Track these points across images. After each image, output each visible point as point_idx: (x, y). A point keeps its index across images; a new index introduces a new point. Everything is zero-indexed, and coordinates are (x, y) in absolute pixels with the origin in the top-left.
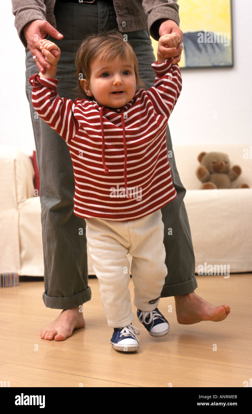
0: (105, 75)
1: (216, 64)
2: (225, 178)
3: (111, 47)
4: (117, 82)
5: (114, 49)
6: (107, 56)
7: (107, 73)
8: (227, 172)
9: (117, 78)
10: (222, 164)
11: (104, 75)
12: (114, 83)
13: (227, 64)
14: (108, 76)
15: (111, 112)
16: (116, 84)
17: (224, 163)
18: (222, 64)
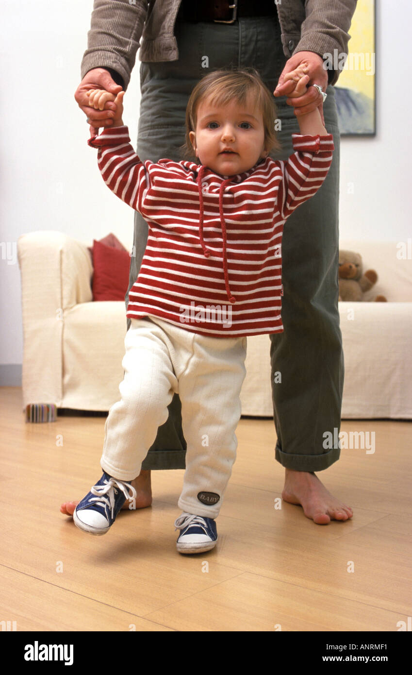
0: (213, 125)
1: (352, 131)
2: (354, 286)
3: (226, 86)
4: (225, 137)
5: (230, 89)
6: (219, 98)
7: (216, 124)
8: (357, 278)
9: (227, 131)
10: (351, 267)
11: (211, 126)
12: (222, 138)
13: (367, 132)
14: (217, 127)
15: (212, 174)
16: (225, 140)
17: (354, 266)
18: (360, 132)
